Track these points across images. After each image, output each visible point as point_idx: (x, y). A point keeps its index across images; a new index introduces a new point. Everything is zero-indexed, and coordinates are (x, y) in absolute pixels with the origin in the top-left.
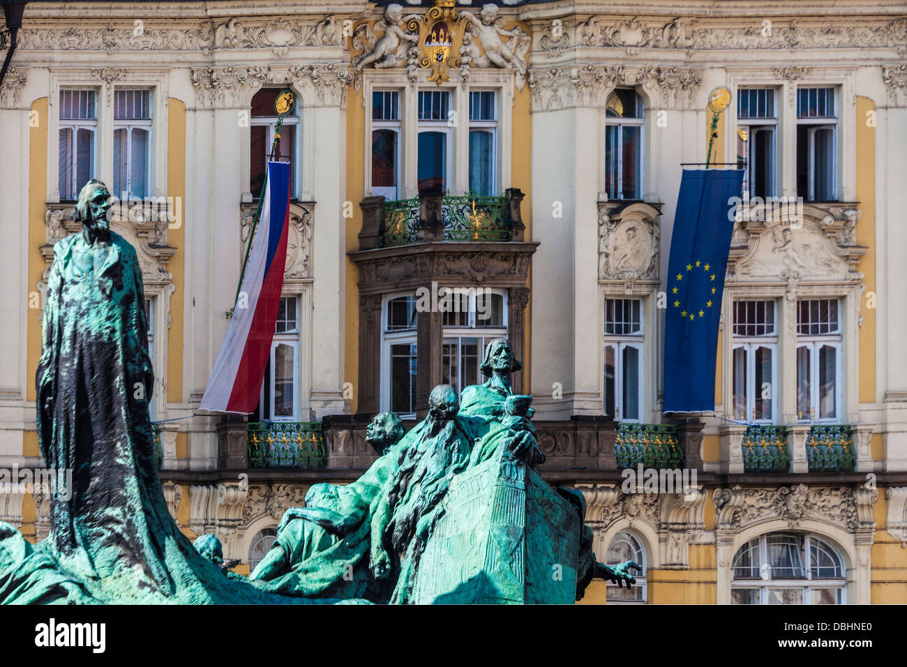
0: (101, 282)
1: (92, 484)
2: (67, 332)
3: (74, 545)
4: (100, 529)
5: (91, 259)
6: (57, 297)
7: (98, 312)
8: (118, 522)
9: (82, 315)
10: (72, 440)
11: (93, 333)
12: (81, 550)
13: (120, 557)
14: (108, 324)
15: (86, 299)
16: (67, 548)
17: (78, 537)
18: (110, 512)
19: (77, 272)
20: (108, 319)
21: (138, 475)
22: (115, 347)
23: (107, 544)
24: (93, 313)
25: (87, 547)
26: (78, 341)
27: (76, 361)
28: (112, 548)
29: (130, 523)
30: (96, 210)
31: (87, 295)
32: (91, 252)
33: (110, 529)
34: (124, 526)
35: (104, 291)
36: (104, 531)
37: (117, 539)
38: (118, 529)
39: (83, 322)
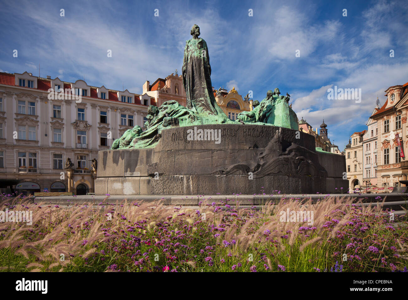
0: (197, 45)
1: (196, 93)
2: (189, 57)
3: (192, 106)
4: (199, 103)
5: (195, 41)
6: (187, 51)
7: (197, 52)
8: (203, 101)
9: (193, 53)
10: (191, 82)
11: (196, 57)
12: (194, 107)
13: (203, 109)
14: (199, 55)
15: (194, 49)
16: (190, 108)
17: (193, 105)
18: (201, 99)
19: (191, 44)
20: (199, 53)
21: (207, 88)
22: (201, 60)
23: (200, 106)
24: (195, 52)
25: (195, 107)
26: (192, 59)
27: (191, 63)
28: (202, 107)
29: (206, 100)
30: (196, 30)
31: (194, 48)
32: (195, 40)
33: (201, 103)
34: (205, 101)
35: (198, 47)
36: (200, 103)
37: (203, 105)
38: (203, 102)
39: (193, 54)
